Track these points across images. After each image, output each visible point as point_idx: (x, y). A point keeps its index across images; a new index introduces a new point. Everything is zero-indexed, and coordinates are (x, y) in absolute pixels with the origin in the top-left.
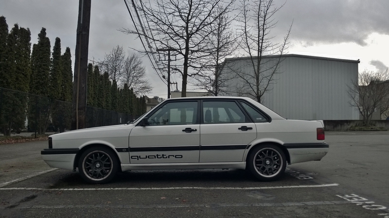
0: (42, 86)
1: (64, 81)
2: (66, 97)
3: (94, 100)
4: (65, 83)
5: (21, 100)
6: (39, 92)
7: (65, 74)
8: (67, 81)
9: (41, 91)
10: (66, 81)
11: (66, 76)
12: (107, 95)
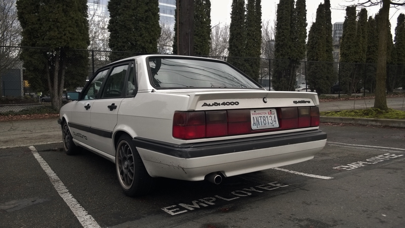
0: (282, 48)
1: (318, 37)
2: (319, 56)
3: (374, 55)
4: (319, 39)
5: (251, 66)
6: (279, 54)
7: (319, 29)
8: (321, 37)
9: (281, 53)
10: (319, 37)
11: (320, 31)
12: (398, 45)
